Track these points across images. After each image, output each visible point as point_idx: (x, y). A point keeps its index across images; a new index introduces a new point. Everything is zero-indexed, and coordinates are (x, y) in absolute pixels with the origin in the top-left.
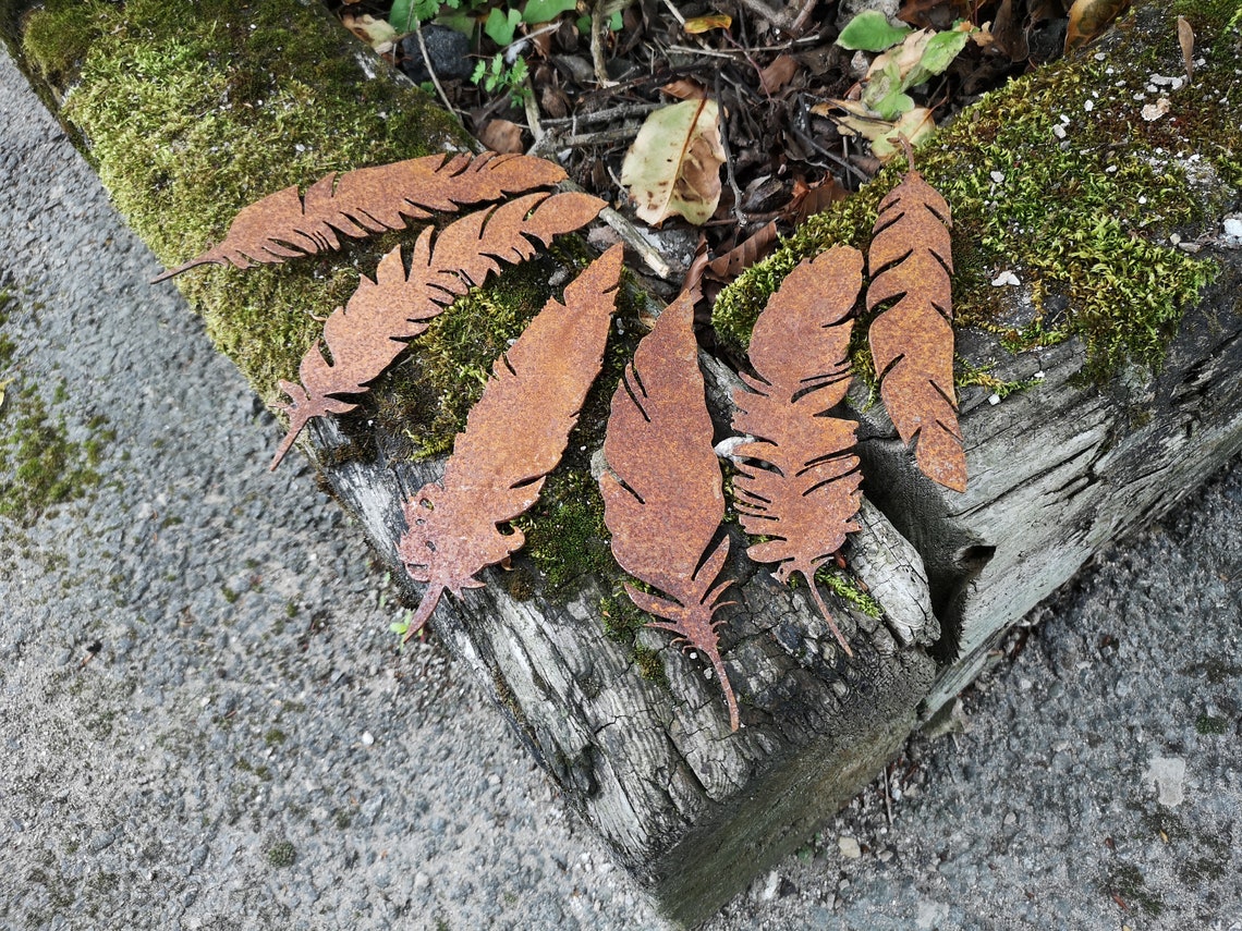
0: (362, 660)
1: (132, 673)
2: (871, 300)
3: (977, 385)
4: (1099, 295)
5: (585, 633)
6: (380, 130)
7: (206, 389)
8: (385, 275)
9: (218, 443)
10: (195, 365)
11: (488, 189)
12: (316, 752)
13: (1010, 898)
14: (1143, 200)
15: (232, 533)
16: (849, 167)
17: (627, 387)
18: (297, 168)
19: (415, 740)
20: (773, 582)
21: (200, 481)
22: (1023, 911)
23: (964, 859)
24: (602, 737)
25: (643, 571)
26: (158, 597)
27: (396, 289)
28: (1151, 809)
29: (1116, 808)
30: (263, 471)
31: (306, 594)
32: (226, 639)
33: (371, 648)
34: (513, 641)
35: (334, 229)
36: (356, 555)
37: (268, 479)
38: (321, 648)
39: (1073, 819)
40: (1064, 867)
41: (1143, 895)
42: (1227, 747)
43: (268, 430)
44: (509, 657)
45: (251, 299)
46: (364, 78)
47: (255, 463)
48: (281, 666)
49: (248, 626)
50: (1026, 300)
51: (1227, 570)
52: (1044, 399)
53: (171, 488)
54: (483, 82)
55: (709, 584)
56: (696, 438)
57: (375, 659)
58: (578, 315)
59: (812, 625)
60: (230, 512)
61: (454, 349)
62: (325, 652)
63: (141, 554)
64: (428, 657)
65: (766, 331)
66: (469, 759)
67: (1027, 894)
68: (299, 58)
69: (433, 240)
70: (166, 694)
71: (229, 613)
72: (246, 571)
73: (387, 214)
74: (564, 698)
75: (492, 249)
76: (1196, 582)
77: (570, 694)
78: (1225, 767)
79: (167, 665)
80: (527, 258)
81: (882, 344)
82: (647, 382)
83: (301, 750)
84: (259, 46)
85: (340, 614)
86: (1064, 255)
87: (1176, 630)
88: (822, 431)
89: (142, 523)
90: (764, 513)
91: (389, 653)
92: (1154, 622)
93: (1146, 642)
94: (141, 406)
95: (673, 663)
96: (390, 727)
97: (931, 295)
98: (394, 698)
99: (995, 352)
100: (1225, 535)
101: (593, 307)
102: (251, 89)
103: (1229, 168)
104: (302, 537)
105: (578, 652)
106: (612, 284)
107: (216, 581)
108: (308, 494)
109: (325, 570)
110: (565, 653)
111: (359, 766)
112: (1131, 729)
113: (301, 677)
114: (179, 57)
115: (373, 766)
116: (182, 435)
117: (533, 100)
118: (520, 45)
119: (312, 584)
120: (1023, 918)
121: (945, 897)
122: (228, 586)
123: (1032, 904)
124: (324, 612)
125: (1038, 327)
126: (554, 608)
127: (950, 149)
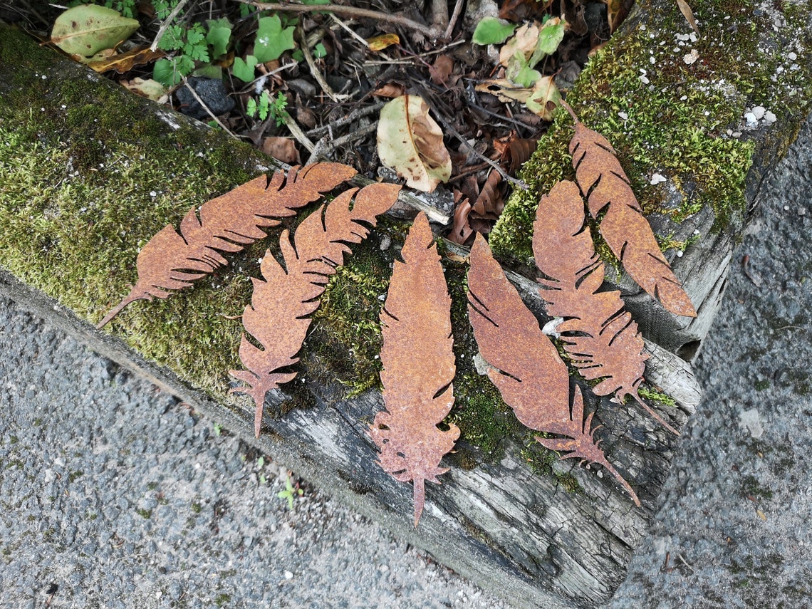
0: (262, 524)
1: (91, 597)
2: (594, 212)
3: (671, 248)
4: (711, 177)
5: (521, 477)
6: (206, 167)
7: (61, 370)
8: (269, 274)
9: (86, 408)
10: (43, 355)
11: (308, 193)
12: (255, 598)
13: (697, 519)
14: (707, 114)
15: (127, 469)
16: (515, 122)
17: (474, 308)
18: (160, 210)
19: (320, 562)
20: (614, 405)
21: (85, 439)
22: (706, 523)
23: (666, 507)
24: (558, 538)
25: (543, 425)
26: (88, 534)
27: (282, 282)
28: (749, 441)
29: (732, 448)
30: (133, 417)
31: (203, 493)
32: (155, 545)
33: (265, 514)
34: (472, 497)
35: (218, 251)
36: (230, 455)
37: (139, 422)
38: (228, 527)
39: (713, 462)
40: (718, 491)
41: (761, 490)
42: (772, 394)
43: (126, 387)
44: (472, 508)
45: (167, 316)
46: (171, 130)
47: (123, 414)
48: (206, 550)
49: (167, 529)
50: (673, 189)
51: (741, 297)
52: (703, 246)
53: (63, 452)
54: (257, 114)
55: (582, 419)
56: (530, 329)
57: (271, 518)
58: (419, 268)
59: (646, 423)
60: (119, 455)
61: (345, 313)
62: (233, 528)
63: (60, 508)
64: (308, 506)
65: (541, 248)
66: (362, 562)
67: (704, 513)
68: (117, 125)
69: (291, 238)
70: (125, 601)
71: (149, 526)
72: (150, 492)
73: (249, 229)
74: (525, 523)
75: (338, 237)
76: (729, 308)
77: (528, 519)
78: (776, 406)
79: (118, 580)
80: (365, 237)
81: (612, 237)
82: (484, 300)
83: (244, 600)
84: (79, 123)
85: (232, 499)
86: (682, 158)
87: (728, 338)
88: (602, 302)
89: (50, 485)
90: (592, 364)
91: (279, 512)
92: (715, 337)
93: (716, 350)
94: (10, 398)
95: (581, 476)
96: (300, 560)
97: (625, 200)
98: (295, 541)
99: (670, 226)
100: (735, 278)
101: (426, 260)
102: (89, 157)
103: (742, 85)
104: (183, 454)
105: (522, 490)
106: (430, 241)
107: (129, 507)
108: (177, 424)
109: (211, 472)
110: (515, 494)
111: (289, 595)
112: (725, 401)
113: (223, 551)
114: (13, 143)
115: (299, 591)
116: (55, 410)
117: (290, 118)
118: (263, 80)
119: (204, 485)
120: (707, 527)
121: (665, 533)
122: (139, 508)
123: (709, 517)
124: (220, 501)
125: (686, 204)
126: (493, 467)
127: (588, 103)
